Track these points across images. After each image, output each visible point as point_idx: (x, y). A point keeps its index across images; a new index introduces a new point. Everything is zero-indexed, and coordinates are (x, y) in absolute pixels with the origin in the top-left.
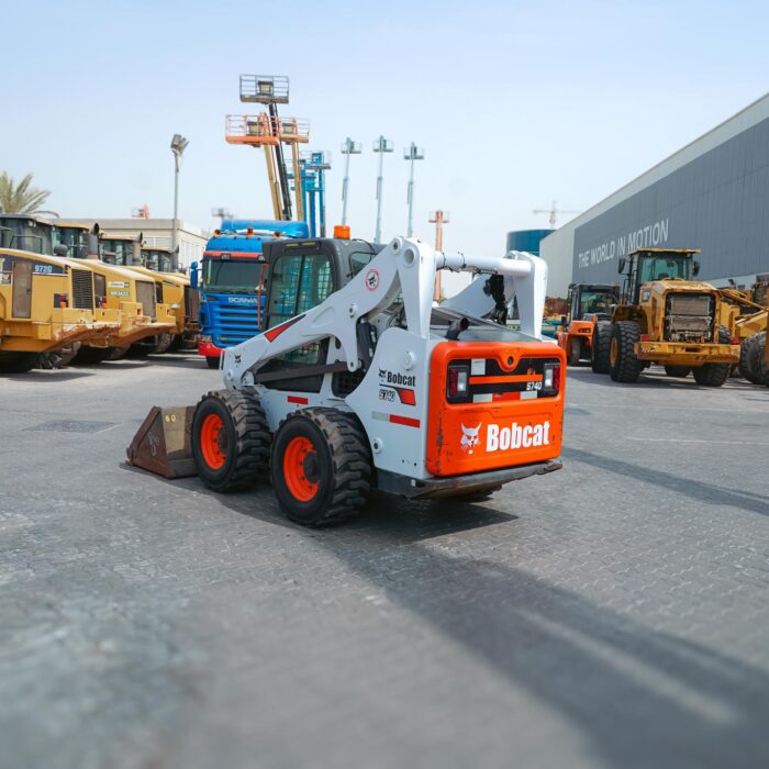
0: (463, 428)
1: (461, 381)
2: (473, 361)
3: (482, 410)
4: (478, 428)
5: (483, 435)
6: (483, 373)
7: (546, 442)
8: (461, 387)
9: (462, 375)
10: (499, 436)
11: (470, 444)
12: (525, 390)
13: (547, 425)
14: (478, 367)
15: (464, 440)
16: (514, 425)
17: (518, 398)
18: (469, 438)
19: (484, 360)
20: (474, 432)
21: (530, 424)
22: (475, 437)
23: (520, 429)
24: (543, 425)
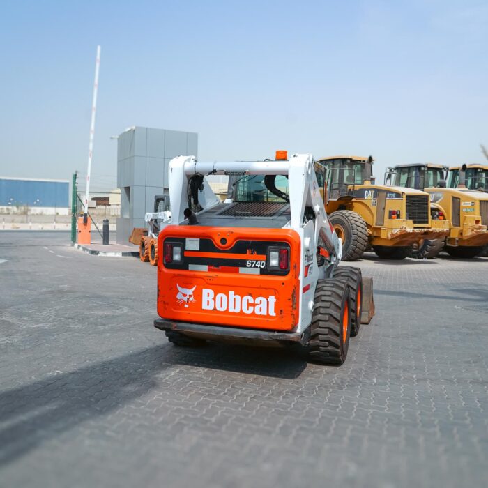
0: (179, 288)
1: (176, 254)
2: (187, 239)
3: (195, 277)
4: (193, 289)
5: (198, 295)
6: (198, 249)
7: (272, 313)
8: (177, 257)
9: (177, 250)
10: (214, 299)
11: (186, 300)
12: (245, 266)
13: (272, 299)
14: (193, 245)
15: (179, 296)
16: (231, 293)
17: (237, 272)
18: (185, 295)
19: (199, 239)
20: (190, 292)
21: (250, 295)
22: (190, 296)
23: (238, 297)
24: (267, 298)
